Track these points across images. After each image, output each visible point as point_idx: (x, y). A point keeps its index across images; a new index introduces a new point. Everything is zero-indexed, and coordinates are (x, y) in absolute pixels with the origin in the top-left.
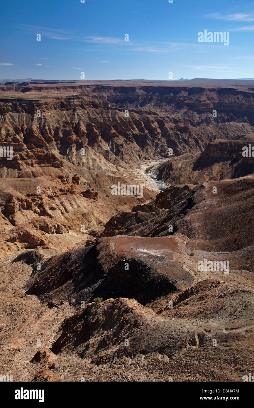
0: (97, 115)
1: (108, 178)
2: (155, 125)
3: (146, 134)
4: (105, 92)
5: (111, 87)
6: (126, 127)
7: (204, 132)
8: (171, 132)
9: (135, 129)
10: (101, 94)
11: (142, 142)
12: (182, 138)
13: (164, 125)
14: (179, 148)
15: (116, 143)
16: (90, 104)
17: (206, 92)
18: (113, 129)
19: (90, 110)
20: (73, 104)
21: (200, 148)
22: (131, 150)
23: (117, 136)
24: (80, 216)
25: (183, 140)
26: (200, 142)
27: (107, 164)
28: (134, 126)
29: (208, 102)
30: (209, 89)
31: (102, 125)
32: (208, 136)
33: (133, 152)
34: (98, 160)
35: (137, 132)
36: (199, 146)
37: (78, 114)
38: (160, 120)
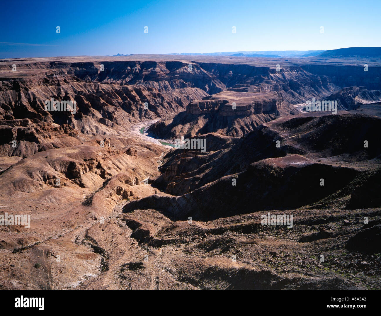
0: (81, 88)
1: (119, 141)
2: (134, 93)
3: (129, 101)
4: (63, 68)
5: (69, 63)
6: (111, 97)
7: (171, 97)
8: (148, 98)
9: (118, 98)
10: (60, 70)
11: (127, 108)
12: (158, 102)
13: (142, 93)
14: (159, 111)
15: (108, 112)
16: (72, 79)
17: (159, 65)
18: (101, 99)
19: (73, 84)
20: (56, 79)
21: (173, 109)
22: (122, 116)
23: (107, 105)
24: (131, 171)
25: (159, 104)
26: (172, 104)
27: (108, 130)
28: (118, 96)
29: (161, 72)
30: (160, 63)
31: (90, 96)
32: (175, 99)
33: (124, 117)
34: (100, 127)
35: (120, 100)
36: (172, 108)
37: (63, 89)
38: (136, 89)
